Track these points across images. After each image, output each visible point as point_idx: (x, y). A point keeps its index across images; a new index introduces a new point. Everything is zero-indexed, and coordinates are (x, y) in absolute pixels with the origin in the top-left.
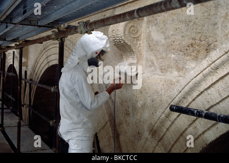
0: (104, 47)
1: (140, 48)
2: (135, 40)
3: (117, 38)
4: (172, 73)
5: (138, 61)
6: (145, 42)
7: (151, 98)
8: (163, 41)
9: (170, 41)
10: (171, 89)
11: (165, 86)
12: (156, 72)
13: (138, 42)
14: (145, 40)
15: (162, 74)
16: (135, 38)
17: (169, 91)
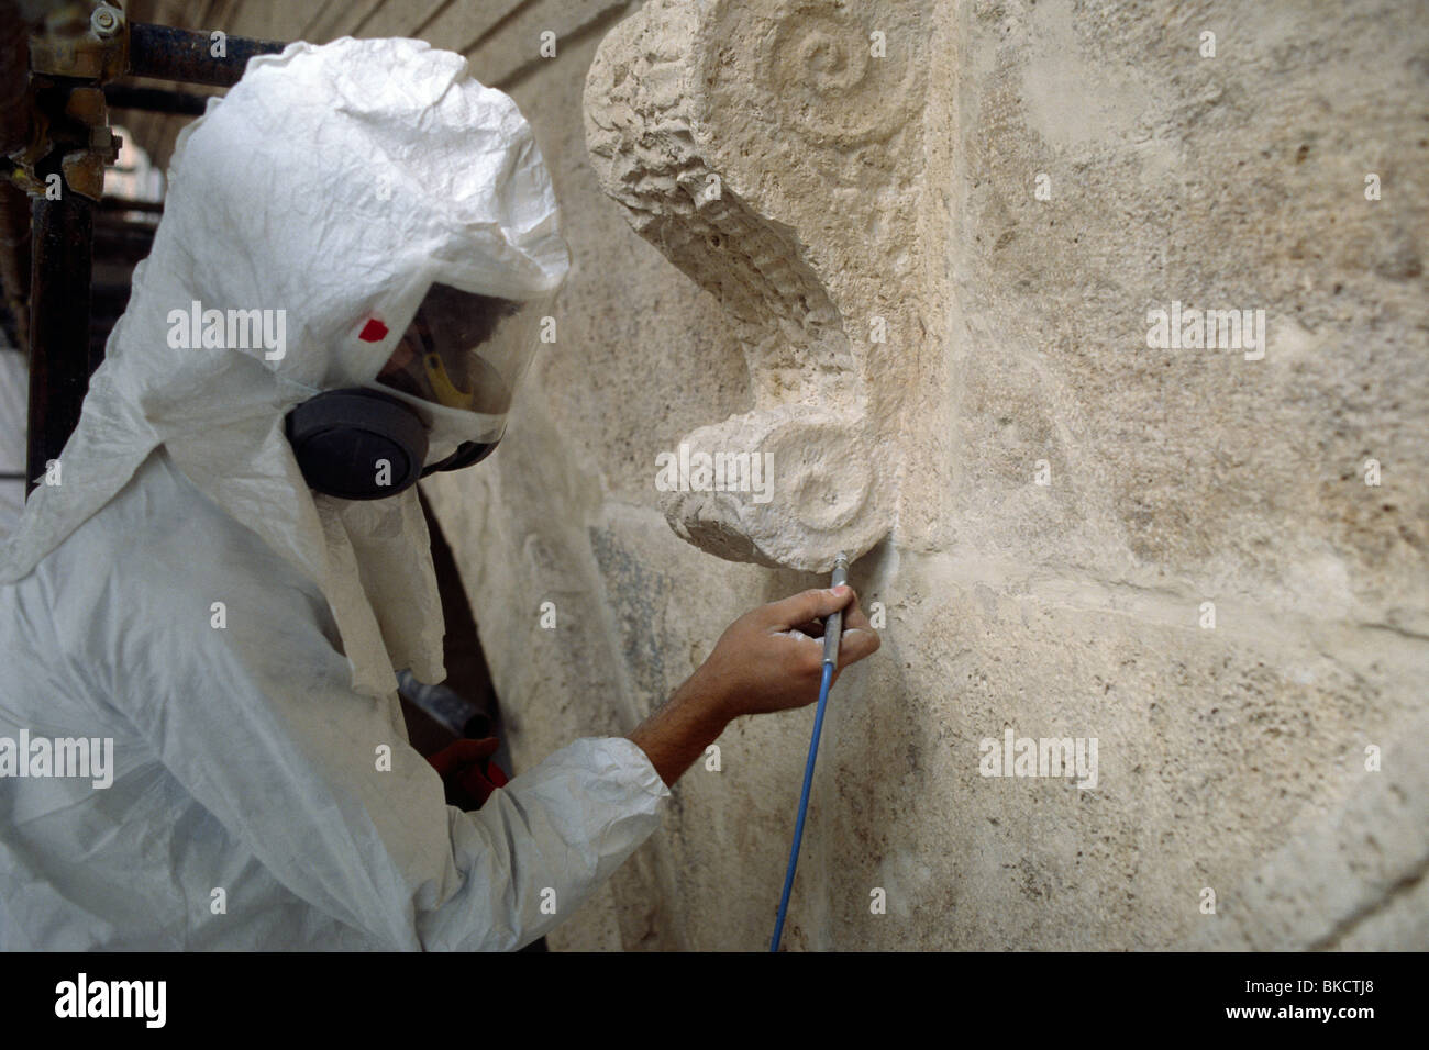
0: (452, 254)
1: (902, 262)
2: (851, 168)
3: (655, 158)
4: (1275, 575)
5: (880, 411)
6: (960, 191)
7: (1015, 852)
8: (1164, 157)
9: (1253, 141)
10: (1255, 791)
11: (1178, 738)
12: (1077, 546)
13: (888, 197)
14: (958, 165)
15: (1147, 573)
16: (842, 147)
17: (1225, 812)
